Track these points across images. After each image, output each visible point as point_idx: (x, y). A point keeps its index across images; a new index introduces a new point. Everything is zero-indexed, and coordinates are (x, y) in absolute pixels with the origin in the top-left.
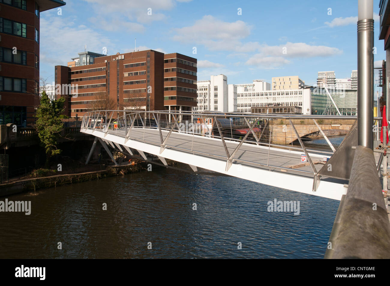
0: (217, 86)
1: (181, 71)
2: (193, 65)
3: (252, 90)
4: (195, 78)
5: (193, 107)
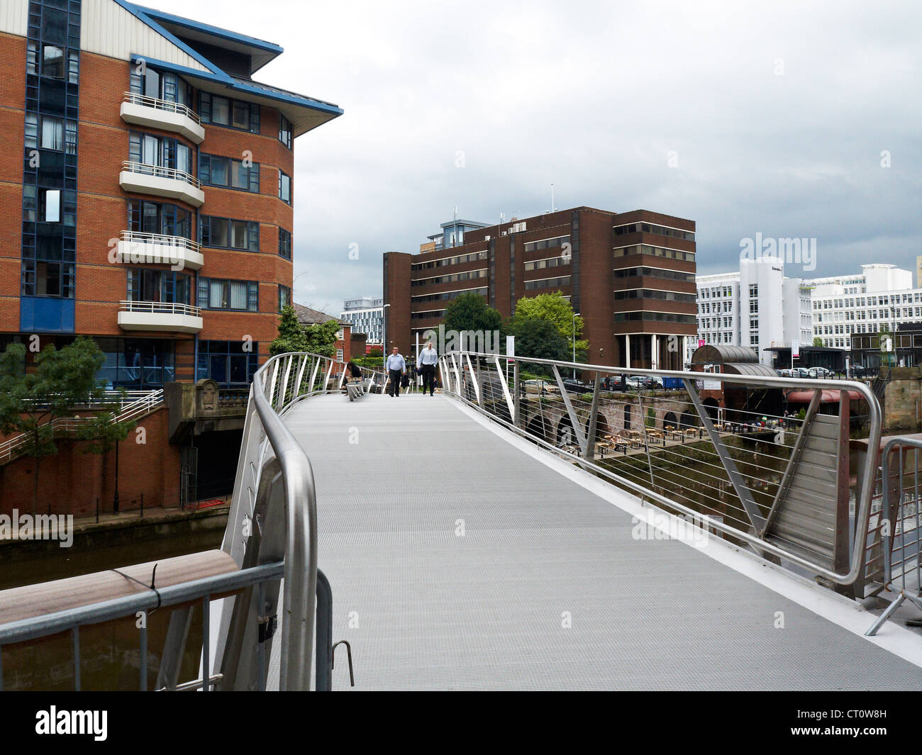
0: (757, 285)
1: (654, 252)
2: (685, 237)
3: (859, 290)
4: (692, 267)
5: (686, 337)
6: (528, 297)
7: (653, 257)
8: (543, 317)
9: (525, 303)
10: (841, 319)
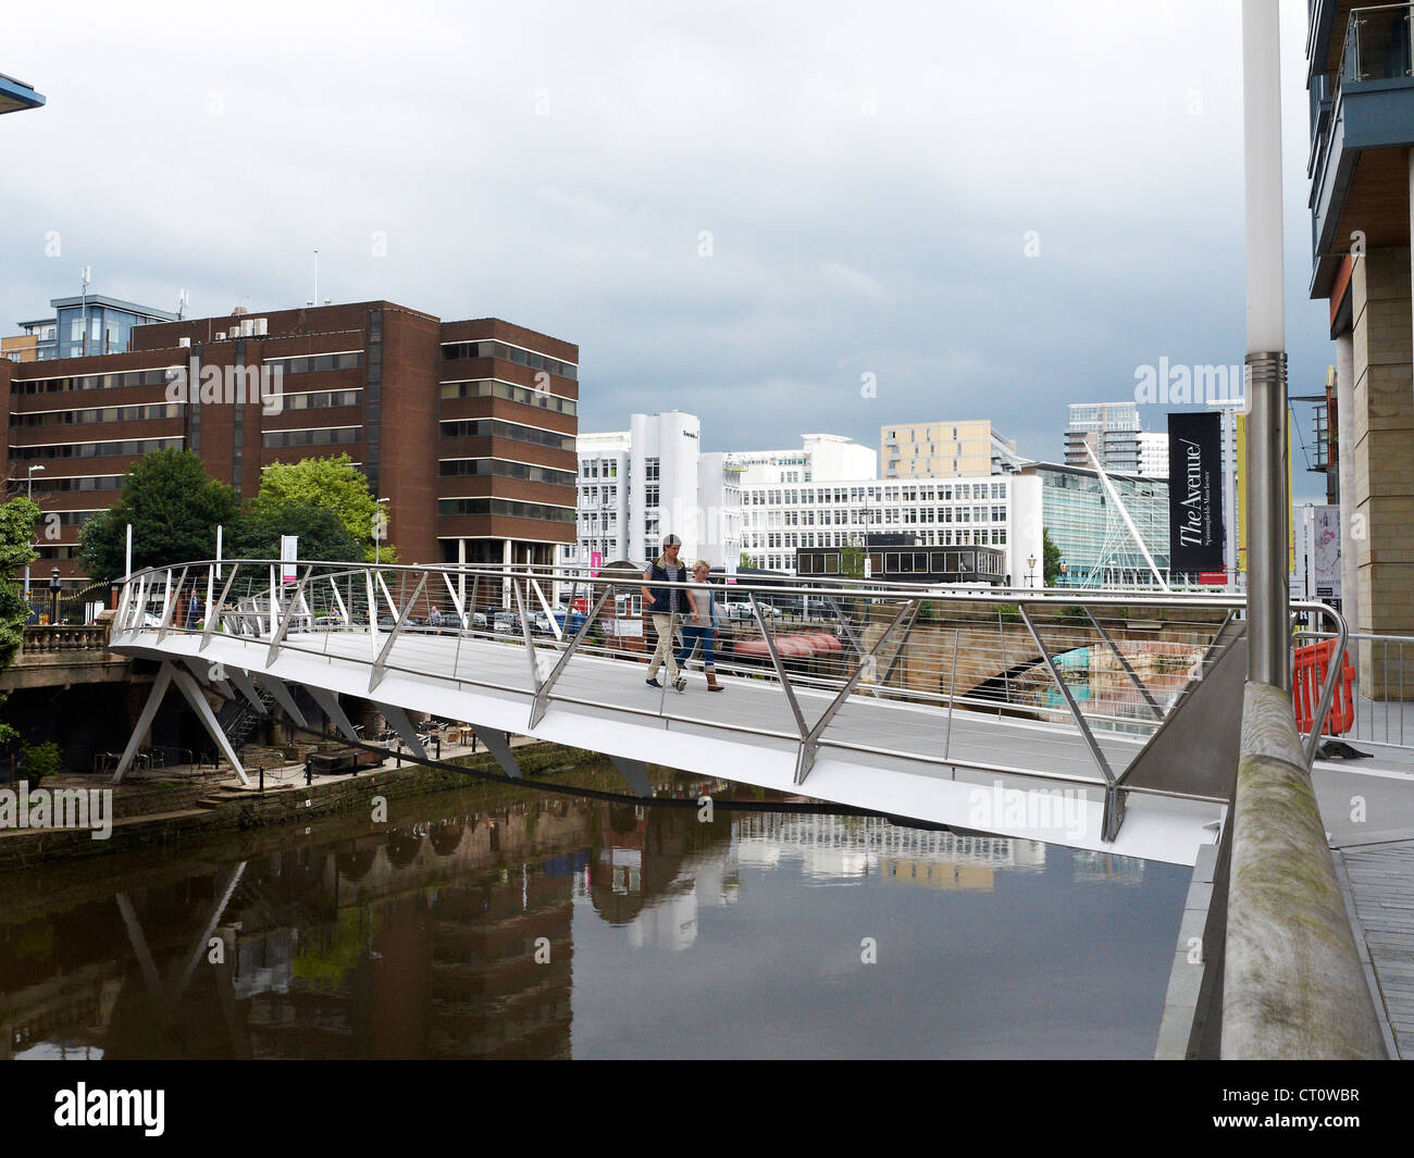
0: (658, 459)
1: (512, 395)
2: (561, 371)
3: (801, 477)
4: (572, 423)
5: (558, 547)
6: (284, 461)
7: (510, 403)
8: (315, 501)
9: (276, 473)
10: (778, 524)
